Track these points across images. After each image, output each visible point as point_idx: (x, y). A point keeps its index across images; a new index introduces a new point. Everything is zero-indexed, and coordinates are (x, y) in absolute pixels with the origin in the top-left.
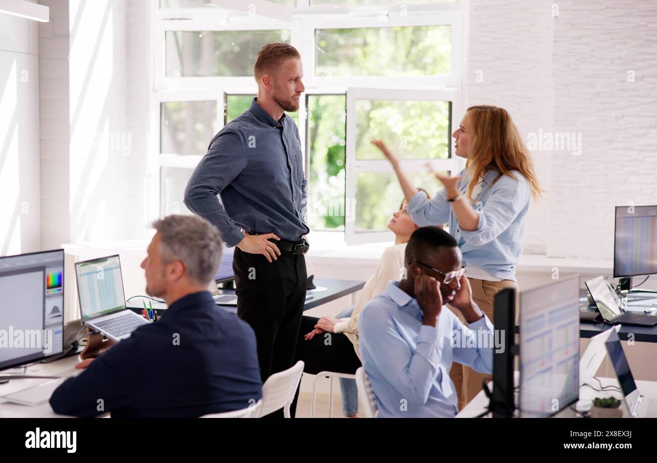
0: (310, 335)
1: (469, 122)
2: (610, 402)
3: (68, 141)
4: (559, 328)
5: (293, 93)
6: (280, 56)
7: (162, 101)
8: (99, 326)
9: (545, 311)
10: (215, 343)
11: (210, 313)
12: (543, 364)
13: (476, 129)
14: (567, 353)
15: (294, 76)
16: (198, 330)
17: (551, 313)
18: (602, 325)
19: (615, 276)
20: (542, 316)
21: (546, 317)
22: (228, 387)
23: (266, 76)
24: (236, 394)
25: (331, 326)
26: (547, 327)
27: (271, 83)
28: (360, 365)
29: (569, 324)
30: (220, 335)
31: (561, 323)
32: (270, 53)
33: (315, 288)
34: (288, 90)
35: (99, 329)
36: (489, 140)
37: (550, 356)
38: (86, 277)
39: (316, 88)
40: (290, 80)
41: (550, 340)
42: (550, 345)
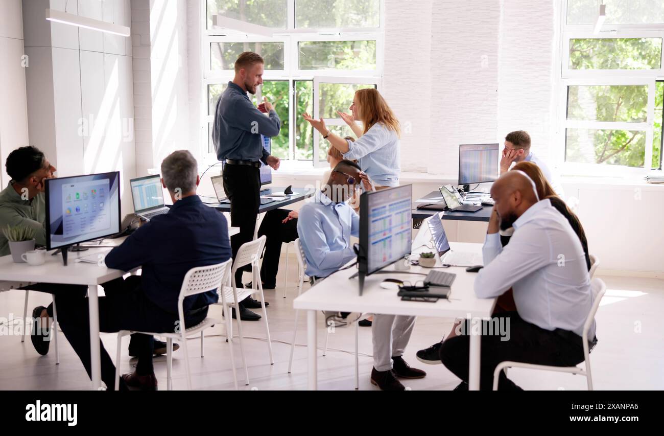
0: (285, 220)
1: (356, 99)
2: (429, 255)
3: (151, 108)
4: (397, 213)
5: (256, 83)
6: (254, 61)
7: (209, 84)
8: (145, 216)
9: (387, 205)
10: (200, 225)
11: (198, 209)
12: (384, 235)
13: (360, 102)
14: (402, 228)
15: (259, 73)
16: (190, 218)
17: (390, 205)
18: (448, 212)
19: (459, 184)
20: (384, 207)
21: (388, 208)
22: (208, 251)
23: (243, 69)
24: (214, 254)
25: (296, 215)
26: (387, 214)
27: (246, 74)
28: (298, 237)
29: (404, 211)
30: (203, 221)
31: (399, 211)
32: (249, 57)
33: (292, 193)
34: (254, 81)
35: (146, 218)
36: (368, 106)
37: (390, 230)
38: (137, 188)
39: (299, 76)
40: (257, 75)
41: (390, 221)
42: (390, 223)
